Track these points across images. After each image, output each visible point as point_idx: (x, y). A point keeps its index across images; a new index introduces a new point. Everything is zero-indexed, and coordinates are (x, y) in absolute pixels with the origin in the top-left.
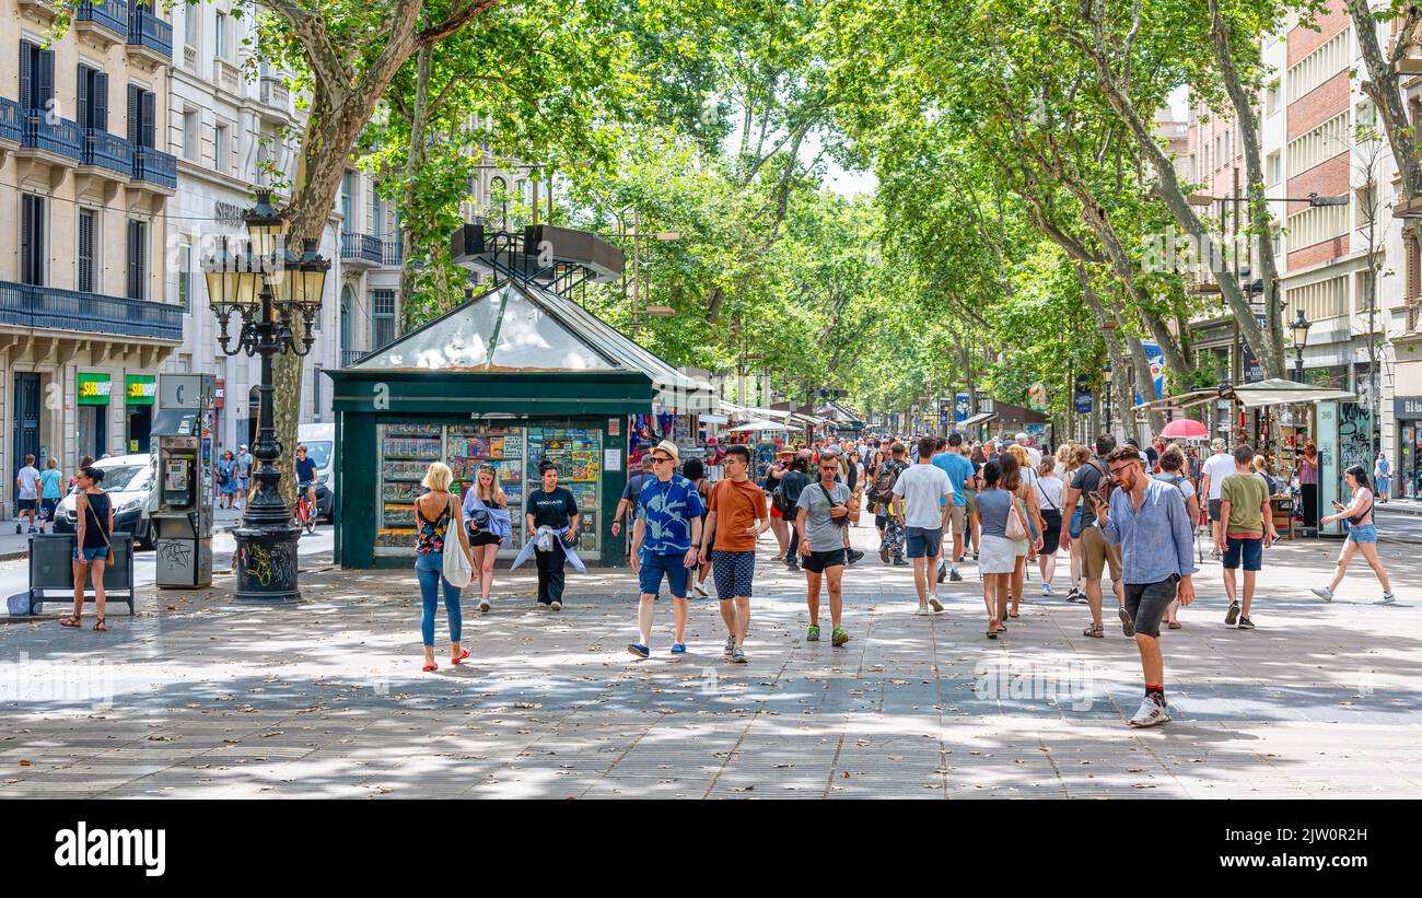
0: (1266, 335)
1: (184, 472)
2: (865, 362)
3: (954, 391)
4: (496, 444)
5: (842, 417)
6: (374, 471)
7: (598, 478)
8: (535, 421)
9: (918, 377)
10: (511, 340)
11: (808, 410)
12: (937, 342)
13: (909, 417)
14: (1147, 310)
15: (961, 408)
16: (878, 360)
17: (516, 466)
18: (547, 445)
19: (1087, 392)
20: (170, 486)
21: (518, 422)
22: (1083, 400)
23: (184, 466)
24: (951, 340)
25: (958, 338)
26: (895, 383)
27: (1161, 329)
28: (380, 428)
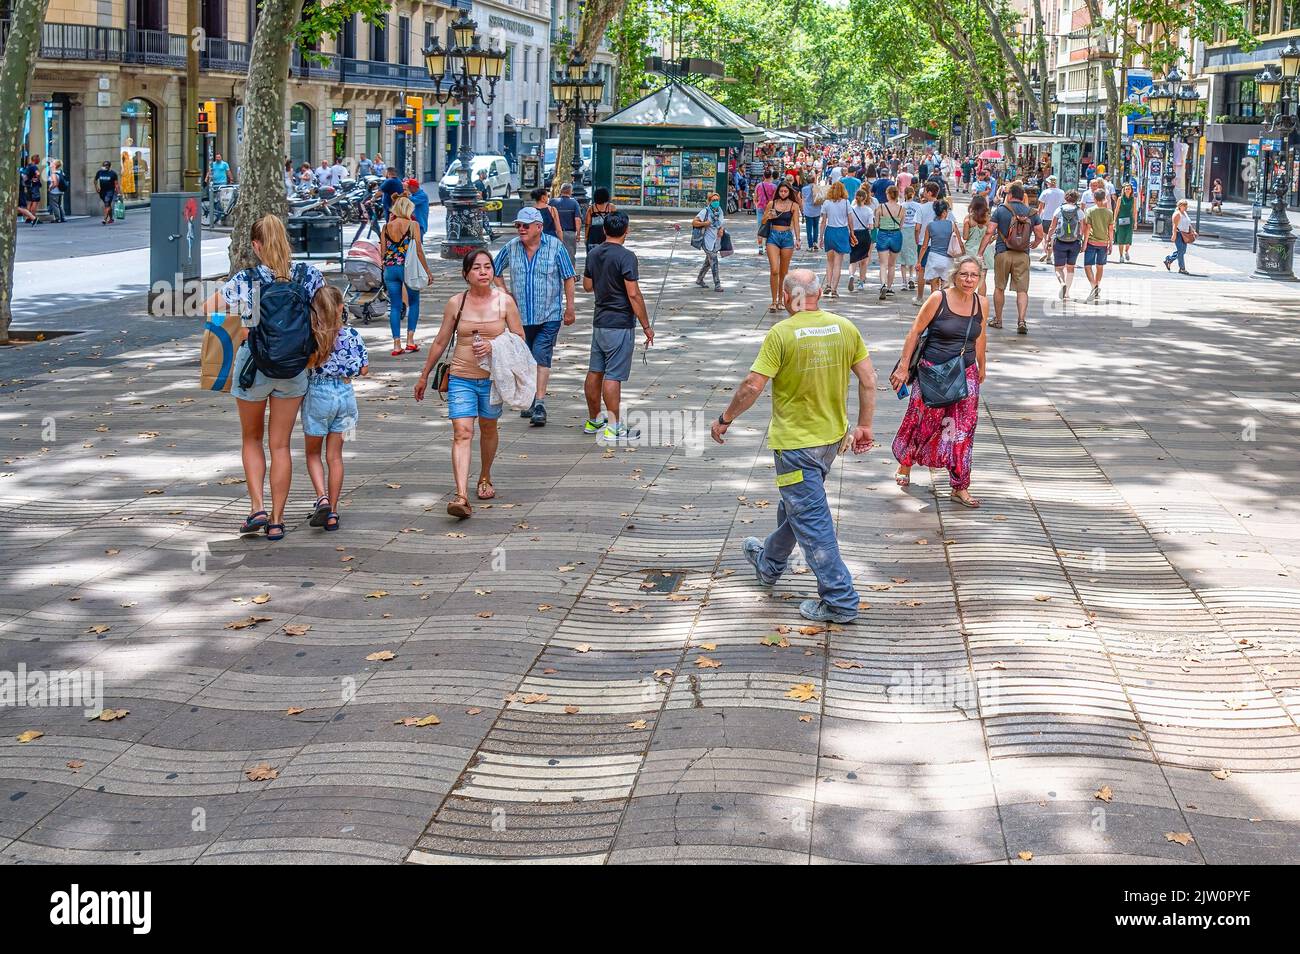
0: (1040, 105)
1: (533, 172)
2: (839, 96)
3: (890, 117)
4: (667, 159)
5: (824, 131)
6: (610, 170)
7: (714, 175)
8: (687, 149)
9: (869, 106)
10: (675, 110)
11: (805, 129)
12: (880, 89)
13: (864, 129)
14: (986, 87)
15: (893, 126)
16: (847, 95)
17: (677, 169)
18: (691, 160)
19: (959, 124)
20: (526, 178)
21: (679, 150)
22: (957, 128)
23: (533, 168)
24: (889, 88)
25: (892, 87)
26: (856, 109)
27: (993, 97)
28: (614, 151)
